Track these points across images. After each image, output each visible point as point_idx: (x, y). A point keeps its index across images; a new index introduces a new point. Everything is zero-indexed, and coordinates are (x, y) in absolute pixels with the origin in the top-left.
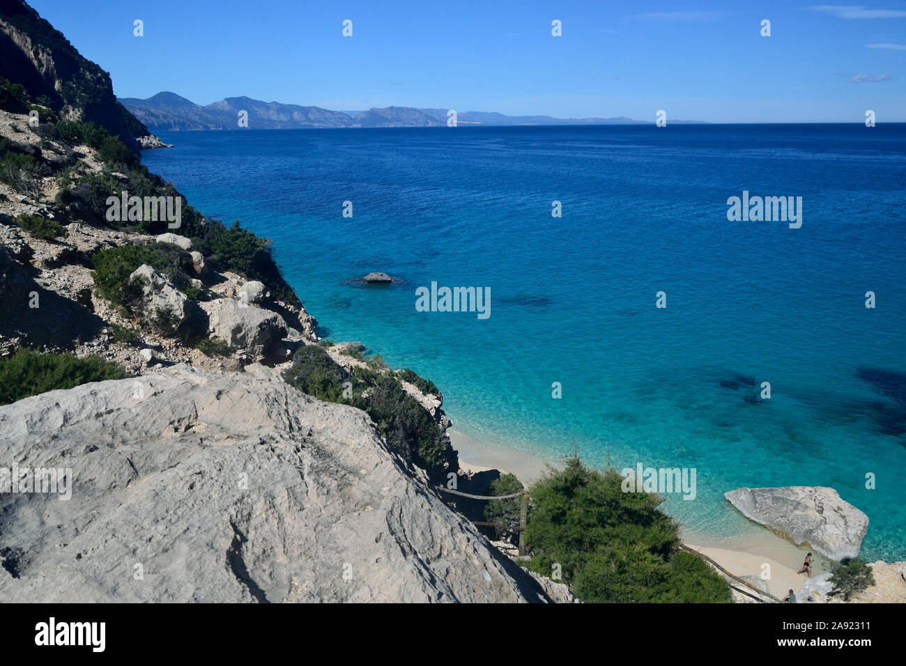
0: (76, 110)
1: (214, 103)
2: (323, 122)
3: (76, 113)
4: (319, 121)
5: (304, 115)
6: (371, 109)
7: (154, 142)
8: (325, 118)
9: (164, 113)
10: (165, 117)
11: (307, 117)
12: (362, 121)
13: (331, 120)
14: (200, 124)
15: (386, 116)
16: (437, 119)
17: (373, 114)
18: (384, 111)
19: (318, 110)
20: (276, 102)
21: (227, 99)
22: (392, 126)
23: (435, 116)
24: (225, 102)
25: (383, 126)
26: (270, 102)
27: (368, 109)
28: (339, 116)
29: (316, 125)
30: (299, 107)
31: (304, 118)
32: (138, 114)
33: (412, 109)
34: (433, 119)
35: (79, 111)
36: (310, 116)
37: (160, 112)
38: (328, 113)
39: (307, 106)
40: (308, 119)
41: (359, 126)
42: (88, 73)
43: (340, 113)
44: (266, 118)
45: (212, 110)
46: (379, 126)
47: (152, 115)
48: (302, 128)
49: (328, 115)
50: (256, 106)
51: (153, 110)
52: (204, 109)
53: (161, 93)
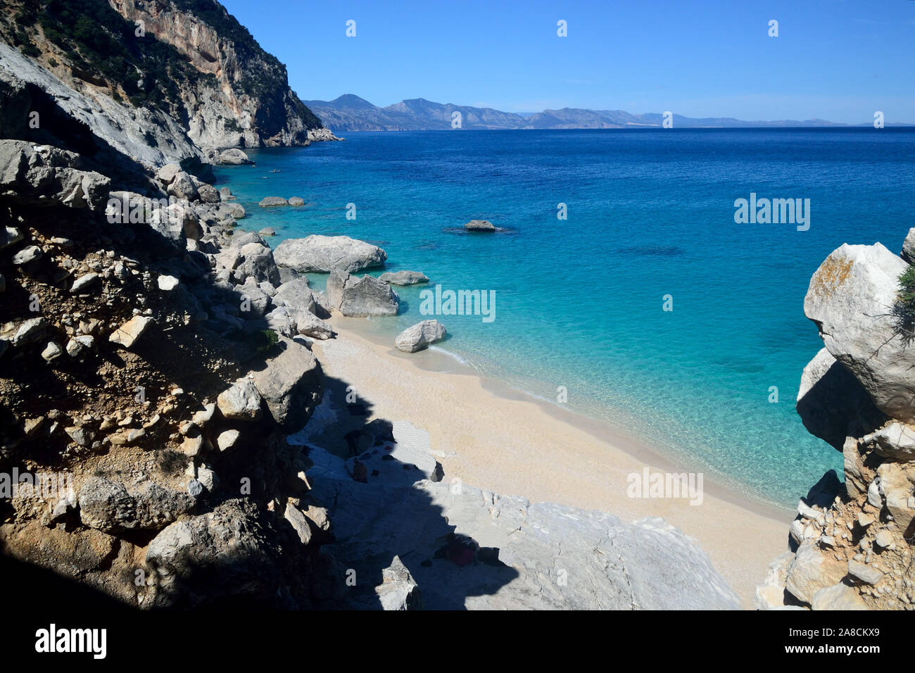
0: (253, 99)
1: (392, 105)
2: (496, 124)
3: (252, 102)
4: (491, 123)
5: (478, 117)
6: (546, 111)
7: (327, 135)
8: (499, 120)
9: (346, 114)
10: (346, 118)
11: (480, 119)
12: (536, 123)
13: (504, 122)
14: (378, 125)
15: (560, 118)
16: (613, 120)
17: (547, 116)
18: (558, 112)
19: (493, 112)
20: (450, 104)
21: (405, 101)
22: (566, 127)
23: (611, 118)
24: (403, 104)
25: (555, 128)
26: (446, 104)
27: (541, 111)
28: (513, 118)
29: (489, 127)
30: (473, 108)
31: (478, 120)
32: (322, 115)
33: (587, 111)
34: (609, 122)
35: (255, 100)
36: (484, 117)
37: (342, 113)
38: (502, 115)
39: (481, 107)
40: (482, 121)
41: (532, 128)
42: (266, 64)
43: (513, 115)
44: (441, 119)
45: (391, 112)
46: (552, 128)
47: (335, 116)
48: (476, 129)
49: (502, 116)
50: (432, 108)
51: (335, 112)
52: (383, 111)
53: (345, 95)
